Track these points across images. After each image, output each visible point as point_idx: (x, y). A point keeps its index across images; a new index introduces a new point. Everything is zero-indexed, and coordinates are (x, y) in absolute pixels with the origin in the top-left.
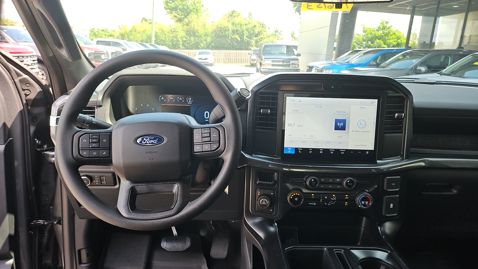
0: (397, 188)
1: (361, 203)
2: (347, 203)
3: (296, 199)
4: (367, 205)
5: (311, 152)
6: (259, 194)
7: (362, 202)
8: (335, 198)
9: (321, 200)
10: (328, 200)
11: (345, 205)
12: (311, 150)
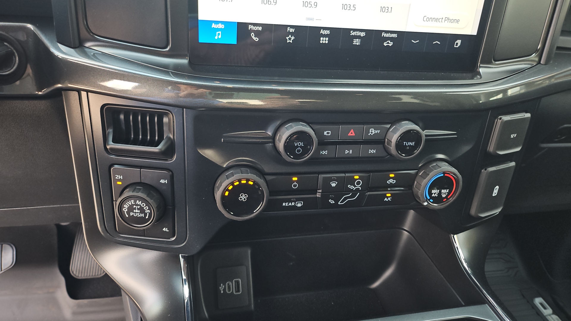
0: (517, 146)
1: (430, 194)
2: (389, 195)
3: (243, 197)
4: (444, 198)
5: (290, 39)
6: (119, 183)
7: (433, 191)
8: (358, 183)
9: (320, 191)
10: (339, 192)
11: (386, 199)
12: (292, 34)
